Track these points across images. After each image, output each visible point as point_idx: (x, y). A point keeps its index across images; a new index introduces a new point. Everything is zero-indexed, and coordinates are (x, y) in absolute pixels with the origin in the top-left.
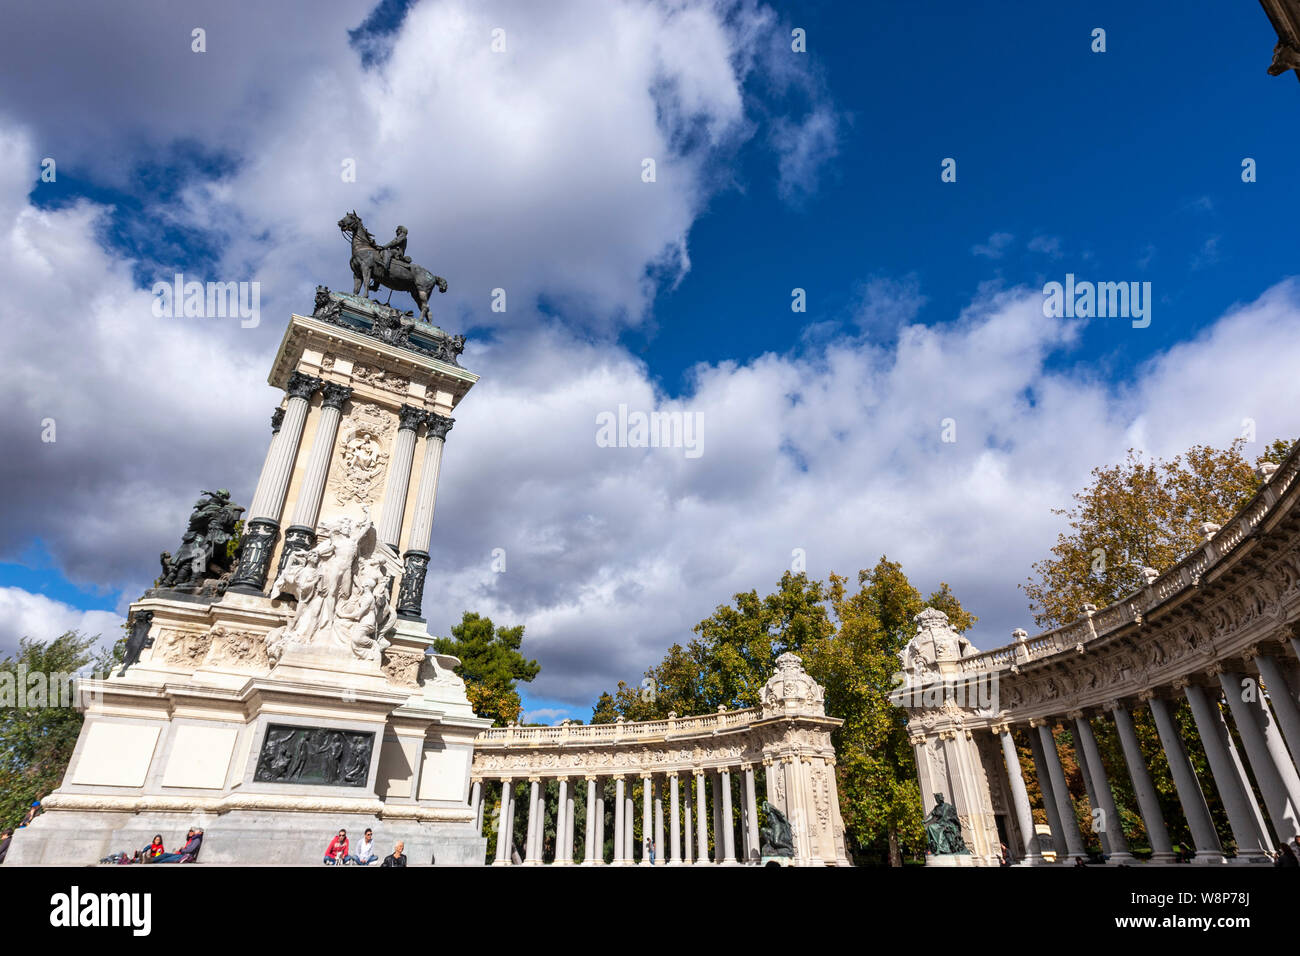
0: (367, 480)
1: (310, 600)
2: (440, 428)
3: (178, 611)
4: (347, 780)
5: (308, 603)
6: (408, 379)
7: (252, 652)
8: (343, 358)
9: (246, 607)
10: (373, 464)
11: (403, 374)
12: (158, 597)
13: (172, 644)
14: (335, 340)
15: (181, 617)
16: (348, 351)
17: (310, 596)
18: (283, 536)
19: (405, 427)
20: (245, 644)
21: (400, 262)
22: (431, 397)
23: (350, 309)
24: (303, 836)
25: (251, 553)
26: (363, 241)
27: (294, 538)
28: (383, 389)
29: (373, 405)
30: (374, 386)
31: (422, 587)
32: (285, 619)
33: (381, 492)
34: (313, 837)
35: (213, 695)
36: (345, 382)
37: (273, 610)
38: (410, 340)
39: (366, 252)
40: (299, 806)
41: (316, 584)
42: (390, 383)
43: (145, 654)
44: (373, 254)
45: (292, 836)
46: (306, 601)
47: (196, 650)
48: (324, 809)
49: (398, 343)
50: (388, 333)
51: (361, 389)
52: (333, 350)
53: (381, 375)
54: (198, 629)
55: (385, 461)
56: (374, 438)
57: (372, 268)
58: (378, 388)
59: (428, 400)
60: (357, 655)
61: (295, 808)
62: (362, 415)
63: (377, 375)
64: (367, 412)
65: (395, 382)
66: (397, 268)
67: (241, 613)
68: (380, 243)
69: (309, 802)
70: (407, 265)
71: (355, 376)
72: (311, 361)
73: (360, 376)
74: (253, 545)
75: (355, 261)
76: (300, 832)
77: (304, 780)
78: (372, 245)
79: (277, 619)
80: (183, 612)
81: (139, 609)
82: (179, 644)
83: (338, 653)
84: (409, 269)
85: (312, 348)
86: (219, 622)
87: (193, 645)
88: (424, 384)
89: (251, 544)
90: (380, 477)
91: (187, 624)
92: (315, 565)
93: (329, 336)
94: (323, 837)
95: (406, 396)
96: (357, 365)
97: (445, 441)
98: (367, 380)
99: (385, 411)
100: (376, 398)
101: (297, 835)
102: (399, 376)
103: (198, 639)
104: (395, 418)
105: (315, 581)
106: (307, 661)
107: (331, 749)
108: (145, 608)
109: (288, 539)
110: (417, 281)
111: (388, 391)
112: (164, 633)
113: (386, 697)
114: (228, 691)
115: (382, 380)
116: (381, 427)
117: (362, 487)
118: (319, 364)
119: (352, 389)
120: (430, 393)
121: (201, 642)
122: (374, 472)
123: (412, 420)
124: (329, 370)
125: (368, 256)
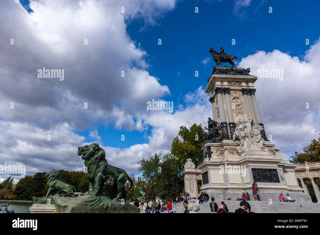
0: (241, 109)
1: (245, 139)
2: (253, 92)
3: (215, 145)
4: (274, 181)
5: (244, 140)
6: (241, 82)
7: (234, 152)
8: (225, 81)
9: (229, 142)
10: (240, 105)
11: (239, 81)
12: (210, 143)
13: (216, 152)
14: (223, 78)
15: (216, 146)
16: (226, 79)
17: (245, 138)
18: (228, 126)
19: (244, 94)
20: (232, 151)
21: (225, 55)
22: (247, 85)
23: (221, 70)
24: (273, 195)
25: (224, 130)
26: (215, 53)
27: (232, 125)
28: (236, 86)
29: (235, 91)
30: (233, 86)
31: (265, 133)
32: (239, 144)
33: (245, 111)
34: (275, 195)
35: (232, 163)
36: (227, 87)
37: (235, 143)
38: (237, 73)
39: (217, 56)
40: (268, 188)
41: (245, 135)
42: (237, 84)
43: (212, 155)
44: (218, 56)
45: (270, 195)
46: (244, 139)
47: (221, 153)
48: (273, 188)
49: (235, 74)
50: (232, 73)
51: (232, 88)
52: (222, 80)
53: (234, 83)
54: (220, 149)
55: (243, 103)
56: (238, 98)
57: (219, 59)
58: (235, 86)
59: (247, 86)
60: (263, 150)
61: (267, 188)
62: (233, 94)
63: (233, 83)
64: (234, 93)
65: (238, 84)
66: (225, 57)
67: (229, 144)
68: (219, 52)
69: (269, 187)
70: (226, 55)
71: (229, 85)
72: (218, 84)
73: (230, 85)
74: (224, 128)
75: (215, 59)
76: (272, 194)
77: (265, 181)
78: (217, 53)
79: (237, 144)
80: (216, 145)
81: (207, 146)
82: (217, 152)
83: (258, 151)
84: (228, 56)
85: (218, 81)
86: (225, 146)
87: (220, 152)
88: (245, 82)
89: (223, 128)
90: (243, 107)
91: (217, 148)
92: (243, 130)
93: (221, 77)
94: (277, 195)
95: (242, 86)
96: (228, 82)
97: (255, 95)
98: (231, 85)
99: (238, 91)
100: (235, 89)
101: (271, 195)
102: (238, 82)
103: (220, 151)
104: (241, 92)
105: (245, 134)
106: (252, 153)
107: (267, 174)
108: (208, 145)
109: (230, 126)
110: (230, 58)
111: (237, 86)
112: (214, 150)
113: (277, 160)
114: (235, 162)
115: (235, 84)
116: (239, 95)
117: (240, 111)
118: (220, 84)
119: (230, 88)
120: (247, 84)
121: (221, 151)
122: (241, 106)
123: (245, 92)
124: (223, 85)
125: (218, 57)
